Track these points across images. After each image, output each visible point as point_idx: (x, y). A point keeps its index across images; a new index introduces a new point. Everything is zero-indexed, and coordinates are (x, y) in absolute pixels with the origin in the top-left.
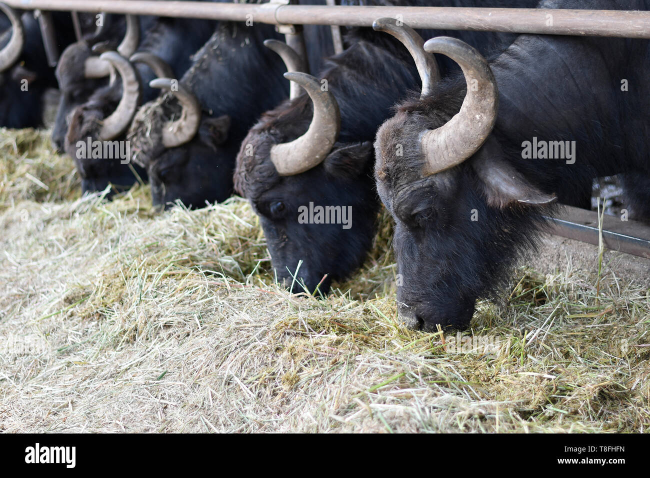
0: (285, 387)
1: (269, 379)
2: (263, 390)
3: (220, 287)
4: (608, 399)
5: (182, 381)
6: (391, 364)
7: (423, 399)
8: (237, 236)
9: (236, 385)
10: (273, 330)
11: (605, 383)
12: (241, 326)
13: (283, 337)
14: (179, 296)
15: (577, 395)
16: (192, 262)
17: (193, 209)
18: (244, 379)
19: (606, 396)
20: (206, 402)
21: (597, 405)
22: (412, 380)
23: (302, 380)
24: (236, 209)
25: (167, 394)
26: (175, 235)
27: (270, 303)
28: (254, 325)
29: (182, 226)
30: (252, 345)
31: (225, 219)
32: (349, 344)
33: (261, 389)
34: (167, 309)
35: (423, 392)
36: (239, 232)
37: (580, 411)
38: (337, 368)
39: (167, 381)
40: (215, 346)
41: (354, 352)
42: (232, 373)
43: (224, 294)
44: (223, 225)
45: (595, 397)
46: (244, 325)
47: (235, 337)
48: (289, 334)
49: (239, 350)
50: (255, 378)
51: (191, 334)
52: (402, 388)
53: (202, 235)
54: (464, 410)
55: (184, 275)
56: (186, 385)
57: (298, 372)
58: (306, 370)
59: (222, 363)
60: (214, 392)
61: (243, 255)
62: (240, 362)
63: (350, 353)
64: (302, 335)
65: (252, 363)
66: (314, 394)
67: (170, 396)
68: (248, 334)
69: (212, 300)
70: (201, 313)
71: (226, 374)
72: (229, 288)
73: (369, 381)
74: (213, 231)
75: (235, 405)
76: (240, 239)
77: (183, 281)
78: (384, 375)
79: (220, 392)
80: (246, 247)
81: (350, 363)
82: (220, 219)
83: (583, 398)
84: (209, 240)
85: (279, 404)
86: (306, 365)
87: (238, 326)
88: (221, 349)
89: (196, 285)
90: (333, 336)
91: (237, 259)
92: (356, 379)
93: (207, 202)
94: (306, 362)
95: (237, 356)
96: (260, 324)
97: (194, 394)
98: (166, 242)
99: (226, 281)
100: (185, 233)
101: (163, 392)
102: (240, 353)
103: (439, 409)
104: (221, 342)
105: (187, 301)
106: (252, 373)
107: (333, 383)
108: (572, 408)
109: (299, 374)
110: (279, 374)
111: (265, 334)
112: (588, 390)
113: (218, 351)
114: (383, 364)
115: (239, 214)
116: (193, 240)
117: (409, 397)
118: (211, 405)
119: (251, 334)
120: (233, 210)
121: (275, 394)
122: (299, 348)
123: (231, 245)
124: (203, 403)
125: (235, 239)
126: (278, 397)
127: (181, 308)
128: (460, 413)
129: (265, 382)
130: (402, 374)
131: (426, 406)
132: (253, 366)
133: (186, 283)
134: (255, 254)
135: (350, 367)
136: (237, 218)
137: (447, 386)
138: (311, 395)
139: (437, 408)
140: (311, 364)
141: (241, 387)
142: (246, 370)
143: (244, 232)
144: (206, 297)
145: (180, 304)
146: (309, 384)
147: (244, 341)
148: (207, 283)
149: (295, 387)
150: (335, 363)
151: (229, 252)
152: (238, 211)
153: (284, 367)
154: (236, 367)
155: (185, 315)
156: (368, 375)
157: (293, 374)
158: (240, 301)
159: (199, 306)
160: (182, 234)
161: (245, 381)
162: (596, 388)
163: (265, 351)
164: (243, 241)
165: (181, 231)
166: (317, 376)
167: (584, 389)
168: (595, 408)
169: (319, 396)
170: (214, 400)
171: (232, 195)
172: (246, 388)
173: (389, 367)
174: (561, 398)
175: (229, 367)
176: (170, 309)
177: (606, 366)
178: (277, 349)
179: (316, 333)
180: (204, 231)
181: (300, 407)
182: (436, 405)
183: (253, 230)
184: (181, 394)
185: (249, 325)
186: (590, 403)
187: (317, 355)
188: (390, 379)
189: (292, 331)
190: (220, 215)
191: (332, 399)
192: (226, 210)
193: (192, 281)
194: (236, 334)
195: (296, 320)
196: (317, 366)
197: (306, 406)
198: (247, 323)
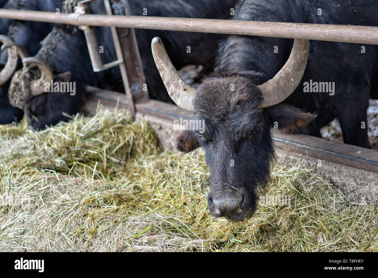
0: (89, 237)
1: (81, 233)
2: (78, 239)
3: (54, 179)
4: (265, 232)
5: (34, 235)
6: (146, 221)
7: (163, 240)
8: (64, 145)
9: (63, 237)
10: (82, 205)
11: (263, 224)
12: (64, 203)
13: (87, 208)
14: (32, 185)
15: (248, 231)
16: (38, 164)
17: (39, 131)
18: (67, 233)
19: (264, 231)
20: (47, 247)
21: (259, 235)
22: (157, 230)
23: (99, 233)
24: (63, 129)
25: (26, 243)
26: (29, 147)
27: (81, 186)
28: (72, 202)
29: (33, 142)
30: (70, 214)
31: (57, 136)
32: (123, 211)
33: (77, 238)
34: (25, 193)
35: (163, 237)
36: (65, 143)
37: (249, 240)
38: (117, 225)
39: (26, 236)
40: (50, 215)
41: (126, 215)
42: (61, 230)
43: (56, 183)
44: (56, 139)
45: (257, 232)
46: (66, 202)
47: (62, 210)
48: (90, 206)
49: (64, 217)
50: (73, 232)
51: (38, 207)
52: (152, 235)
53: (44, 146)
54: (185, 245)
55: (34, 173)
56: (36, 238)
57: (96, 228)
58: (100, 227)
59: (55, 225)
60: (51, 241)
61: (68, 156)
62: (65, 224)
63: (123, 216)
64: (98, 206)
65: (71, 224)
66: (105, 240)
67: (28, 244)
68: (68, 207)
69: (49, 187)
70: (43, 194)
71: (57, 231)
72: (58, 179)
73: (134, 231)
74: (50, 143)
75: (63, 248)
76: (66, 147)
77: (33, 176)
78: (142, 228)
79: (55, 242)
80: (70, 152)
81: (124, 222)
82: (54, 136)
83: (251, 232)
84: (48, 149)
85: (87, 246)
86: (100, 224)
87: (63, 203)
88: (54, 217)
89: (40, 178)
90: (115, 207)
91: (64, 159)
92: (127, 231)
93: (46, 126)
94: (100, 222)
95: (63, 220)
96: (74, 202)
97: (41, 242)
98: (24, 152)
99: (57, 175)
100: (35, 146)
101: (24, 242)
102: (64, 219)
103: (172, 246)
104: (54, 213)
105: (36, 188)
106: (71, 230)
107: (115, 234)
108: (245, 238)
109: (97, 229)
110: (86, 229)
111: (77, 207)
112: (254, 228)
113: (52, 218)
114: (141, 222)
115: (65, 132)
116: (39, 150)
117: (155, 240)
118: (50, 249)
119: (70, 207)
120: (61, 130)
121: (84, 241)
122: (96, 215)
123: (61, 151)
124: (46, 248)
125: (63, 147)
126: (86, 242)
127: (32, 192)
128: (183, 248)
129: (79, 234)
130: (152, 227)
131: (164, 245)
132: (72, 226)
133: (35, 177)
134: (75, 155)
135: (124, 224)
136: (63, 135)
137: (177, 232)
138: (103, 241)
139: (171, 245)
140: (103, 223)
141: (66, 238)
142: (68, 228)
143: (68, 142)
144: (46, 185)
145: (32, 190)
146: (102, 235)
147: (66, 212)
148: (46, 177)
149: (95, 236)
150: (116, 222)
151: (60, 155)
152: (64, 130)
153: (89, 225)
154: (62, 227)
155: (35, 196)
156: (133, 228)
157: (93, 229)
158: (65, 187)
159: (42, 191)
160: (33, 146)
161: (68, 235)
162: (257, 226)
163: (78, 217)
164: (68, 148)
165: (32, 144)
166: (106, 230)
167: (252, 227)
168: (258, 237)
169: (107, 241)
170: (52, 246)
171: (60, 121)
172: (68, 238)
173: (145, 223)
174: (239, 233)
175: (59, 227)
176: (26, 193)
177: (265, 212)
178: (85, 216)
179: (106, 205)
180: (45, 144)
181: (98, 247)
182: (170, 244)
183: (73, 141)
184: (34, 242)
185: (69, 202)
186: (255, 235)
187: (106, 218)
188: (145, 230)
189: (92, 205)
190: (54, 133)
191: (114, 243)
192: (57, 131)
193: (38, 176)
194: (62, 208)
195: (94, 199)
196: (106, 224)
197: (101, 247)
198: (68, 201)
